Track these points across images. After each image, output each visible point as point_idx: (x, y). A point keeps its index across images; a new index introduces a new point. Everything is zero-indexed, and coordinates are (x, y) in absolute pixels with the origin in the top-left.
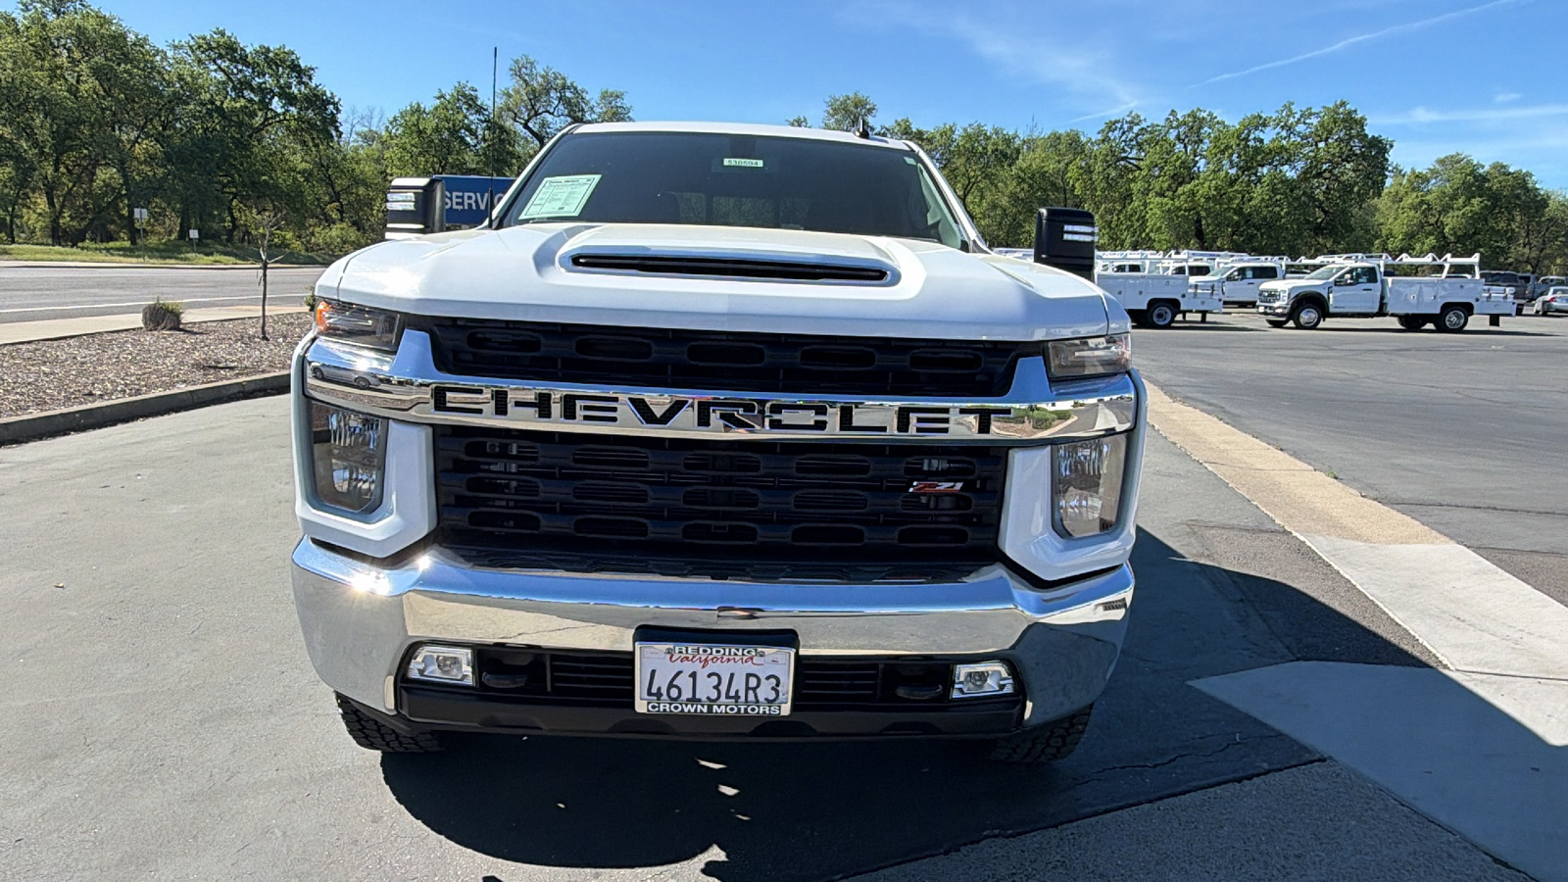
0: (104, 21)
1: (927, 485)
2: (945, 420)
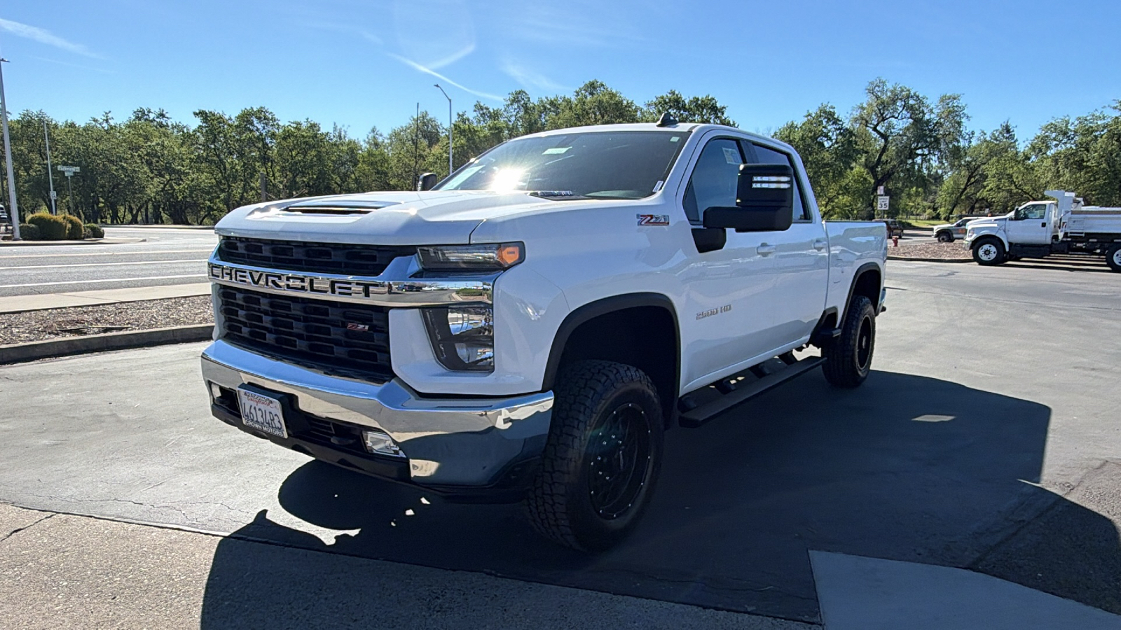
1: (353, 326)
2: (350, 289)
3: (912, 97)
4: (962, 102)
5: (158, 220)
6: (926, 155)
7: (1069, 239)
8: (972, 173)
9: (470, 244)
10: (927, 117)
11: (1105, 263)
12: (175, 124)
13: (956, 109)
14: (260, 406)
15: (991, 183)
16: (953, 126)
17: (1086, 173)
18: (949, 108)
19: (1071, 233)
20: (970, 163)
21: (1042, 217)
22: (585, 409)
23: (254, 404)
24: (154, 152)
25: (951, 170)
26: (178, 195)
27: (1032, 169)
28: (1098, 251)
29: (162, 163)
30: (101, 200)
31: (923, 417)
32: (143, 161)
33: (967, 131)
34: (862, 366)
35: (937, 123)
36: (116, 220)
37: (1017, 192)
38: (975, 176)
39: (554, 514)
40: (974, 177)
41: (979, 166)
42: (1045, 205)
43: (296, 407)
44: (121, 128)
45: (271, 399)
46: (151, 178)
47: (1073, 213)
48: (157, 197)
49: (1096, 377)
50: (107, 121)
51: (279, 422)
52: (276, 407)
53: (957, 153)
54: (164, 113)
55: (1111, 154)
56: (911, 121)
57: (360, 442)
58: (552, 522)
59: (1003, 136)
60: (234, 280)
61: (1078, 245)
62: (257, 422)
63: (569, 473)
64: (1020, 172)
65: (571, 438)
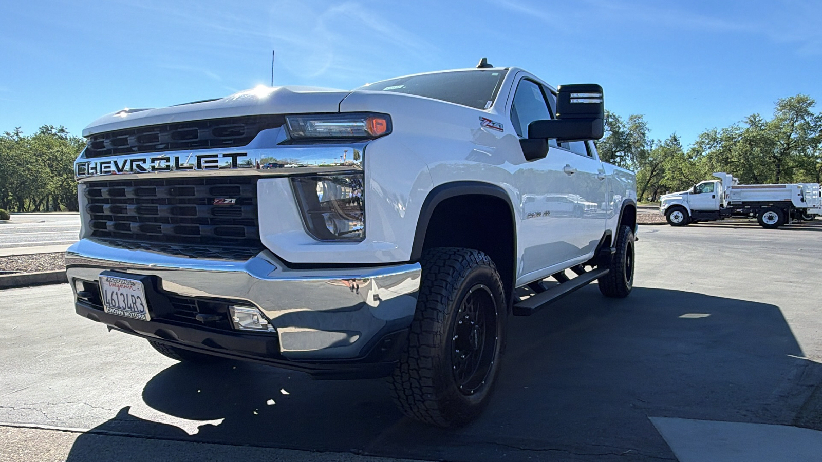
1: (220, 200)
2: (217, 161)
3: (611, 116)
4: (644, 120)
5: (56, 208)
6: (623, 156)
7: (731, 207)
8: (654, 168)
9: (339, 113)
10: (621, 130)
11: (758, 224)
12: (72, 138)
13: (640, 125)
14: (122, 290)
15: (668, 174)
16: (640, 137)
17: (731, 166)
18: (636, 124)
19: (733, 202)
20: (652, 161)
21: (712, 191)
22: (447, 285)
23: (115, 289)
24: (55, 157)
25: (640, 167)
26: (73, 190)
27: (694, 164)
28: (751, 214)
29: (61, 165)
30: (10, 194)
31: (686, 315)
32: (46, 164)
33: (649, 140)
34: (628, 281)
35: (628, 134)
36: (22, 209)
37: (686, 181)
38: (657, 170)
39: (421, 388)
40: (655, 171)
41: (658, 164)
42: (713, 183)
43: (159, 289)
44: (28, 140)
45: (132, 281)
46: (52, 177)
47: (733, 188)
48: (56, 191)
49: (796, 287)
50: (17, 134)
51: (142, 304)
52: (138, 289)
53: (643, 155)
54: (64, 129)
55: (746, 154)
56: (611, 133)
57: (227, 317)
58: (418, 398)
59: (673, 143)
60: (99, 173)
61: (738, 210)
62: (119, 307)
63: (434, 346)
64: (687, 167)
65: (435, 312)
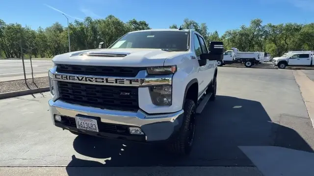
0: (117, 19)
1: (123, 93)
2: (123, 81)
3: (195, 23)
4: (206, 25)
9: (164, 66)
10: (198, 28)
11: (244, 65)
14: (86, 122)
16: (205, 31)
18: (203, 26)
19: (237, 58)
21: (231, 54)
23: (83, 121)
28: (243, 62)
31: (235, 107)
33: (208, 32)
35: (201, 30)
42: (231, 51)
47: (237, 53)
51: (95, 127)
57: (128, 130)
59: (216, 34)
61: (239, 61)
62: (84, 127)
